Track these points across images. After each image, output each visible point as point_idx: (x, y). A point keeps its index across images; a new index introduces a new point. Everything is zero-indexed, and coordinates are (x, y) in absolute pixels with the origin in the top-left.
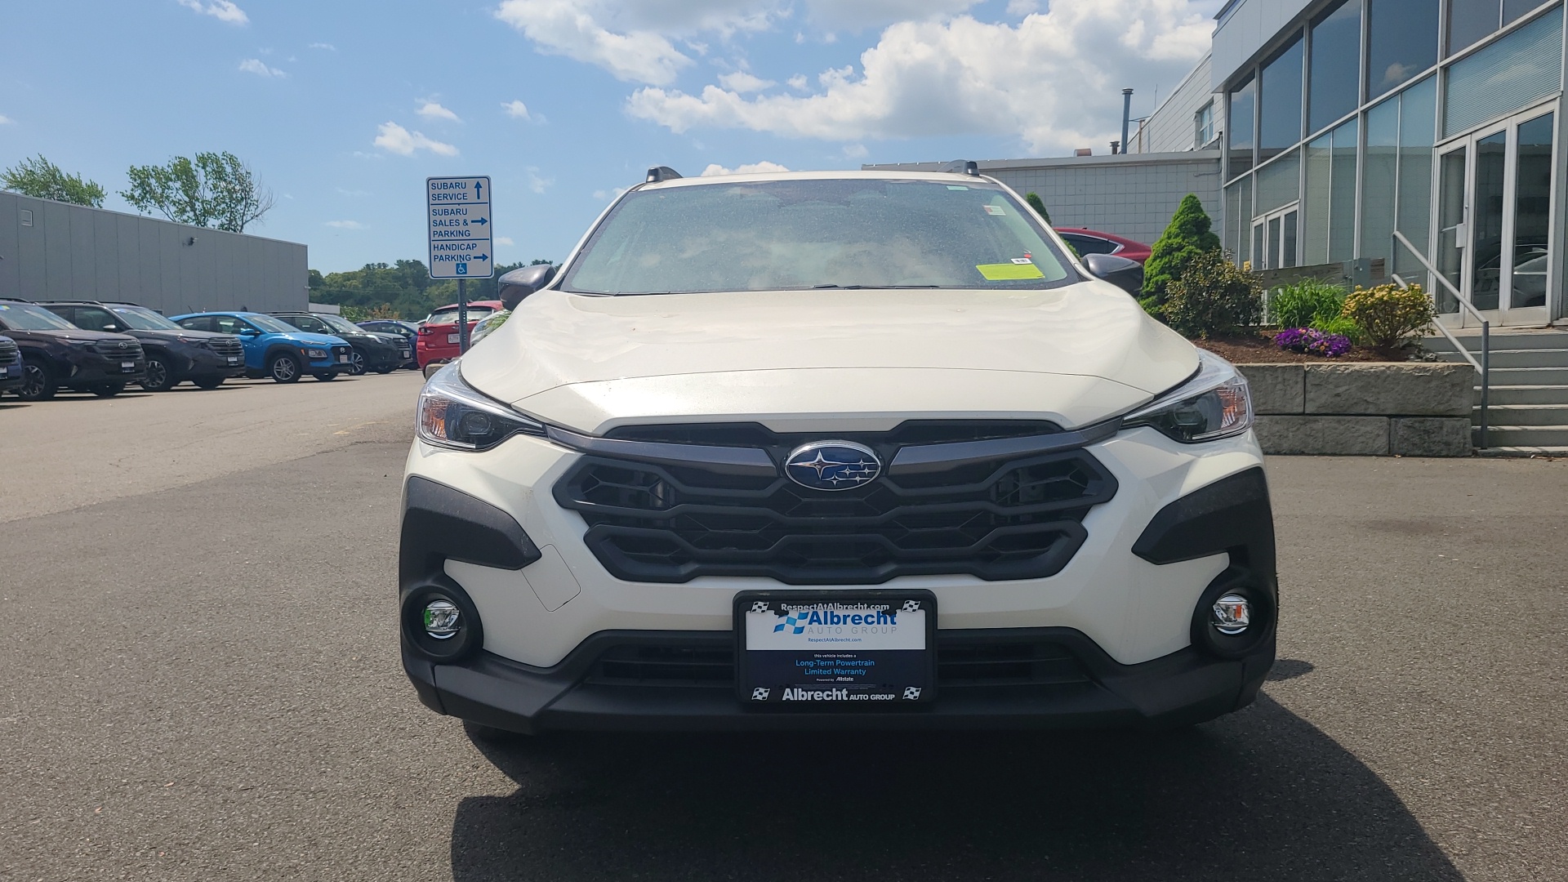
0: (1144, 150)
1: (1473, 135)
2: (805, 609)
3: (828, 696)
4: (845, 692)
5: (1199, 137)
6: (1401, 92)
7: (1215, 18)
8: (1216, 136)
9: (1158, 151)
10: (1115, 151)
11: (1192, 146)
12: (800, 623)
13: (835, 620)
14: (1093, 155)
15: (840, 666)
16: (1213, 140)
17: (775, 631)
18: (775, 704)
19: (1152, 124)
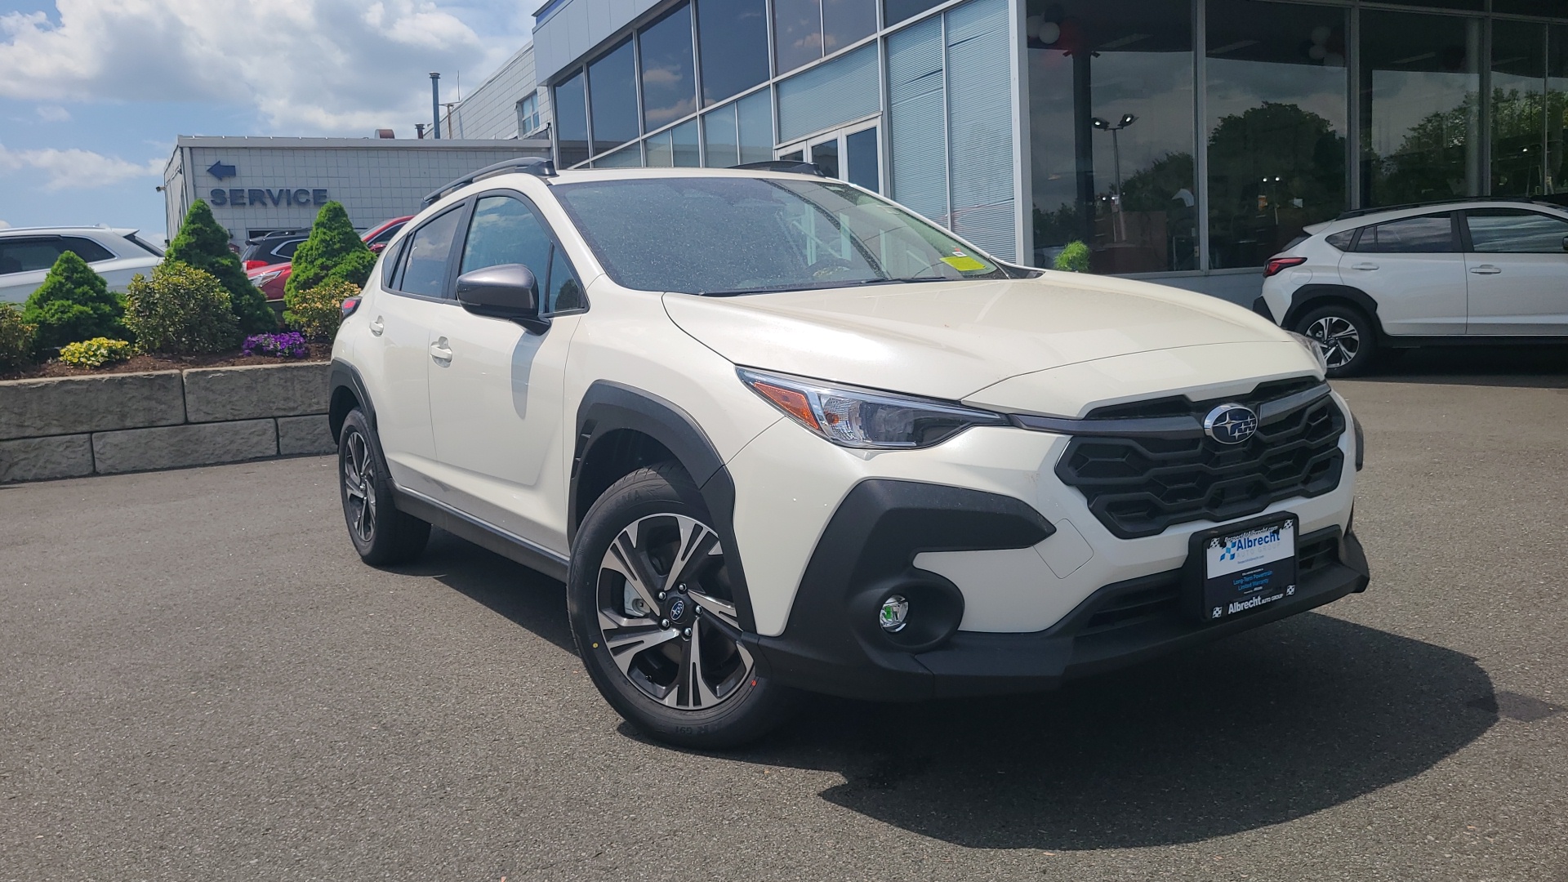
0: (456, 135)
1: (808, 141)
2: (1236, 539)
3: (1252, 603)
4: (1259, 598)
5: (522, 126)
6: (736, 101)
7: (533, 15)
8: (545, 126)
9: (472, 137)
10: (421, 136)
11: (516, 134)
12: (1233, 550)
13: (1250, 544)
14: (396, 138)
15: (1256, 580)
16: (540, 130)
17: (1221, 559)
18: (1226, 617)
19: (463, 110)
